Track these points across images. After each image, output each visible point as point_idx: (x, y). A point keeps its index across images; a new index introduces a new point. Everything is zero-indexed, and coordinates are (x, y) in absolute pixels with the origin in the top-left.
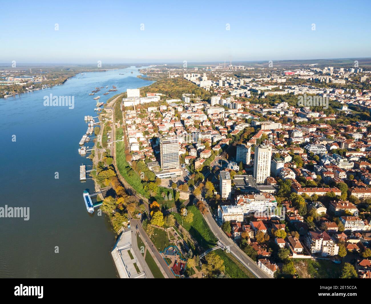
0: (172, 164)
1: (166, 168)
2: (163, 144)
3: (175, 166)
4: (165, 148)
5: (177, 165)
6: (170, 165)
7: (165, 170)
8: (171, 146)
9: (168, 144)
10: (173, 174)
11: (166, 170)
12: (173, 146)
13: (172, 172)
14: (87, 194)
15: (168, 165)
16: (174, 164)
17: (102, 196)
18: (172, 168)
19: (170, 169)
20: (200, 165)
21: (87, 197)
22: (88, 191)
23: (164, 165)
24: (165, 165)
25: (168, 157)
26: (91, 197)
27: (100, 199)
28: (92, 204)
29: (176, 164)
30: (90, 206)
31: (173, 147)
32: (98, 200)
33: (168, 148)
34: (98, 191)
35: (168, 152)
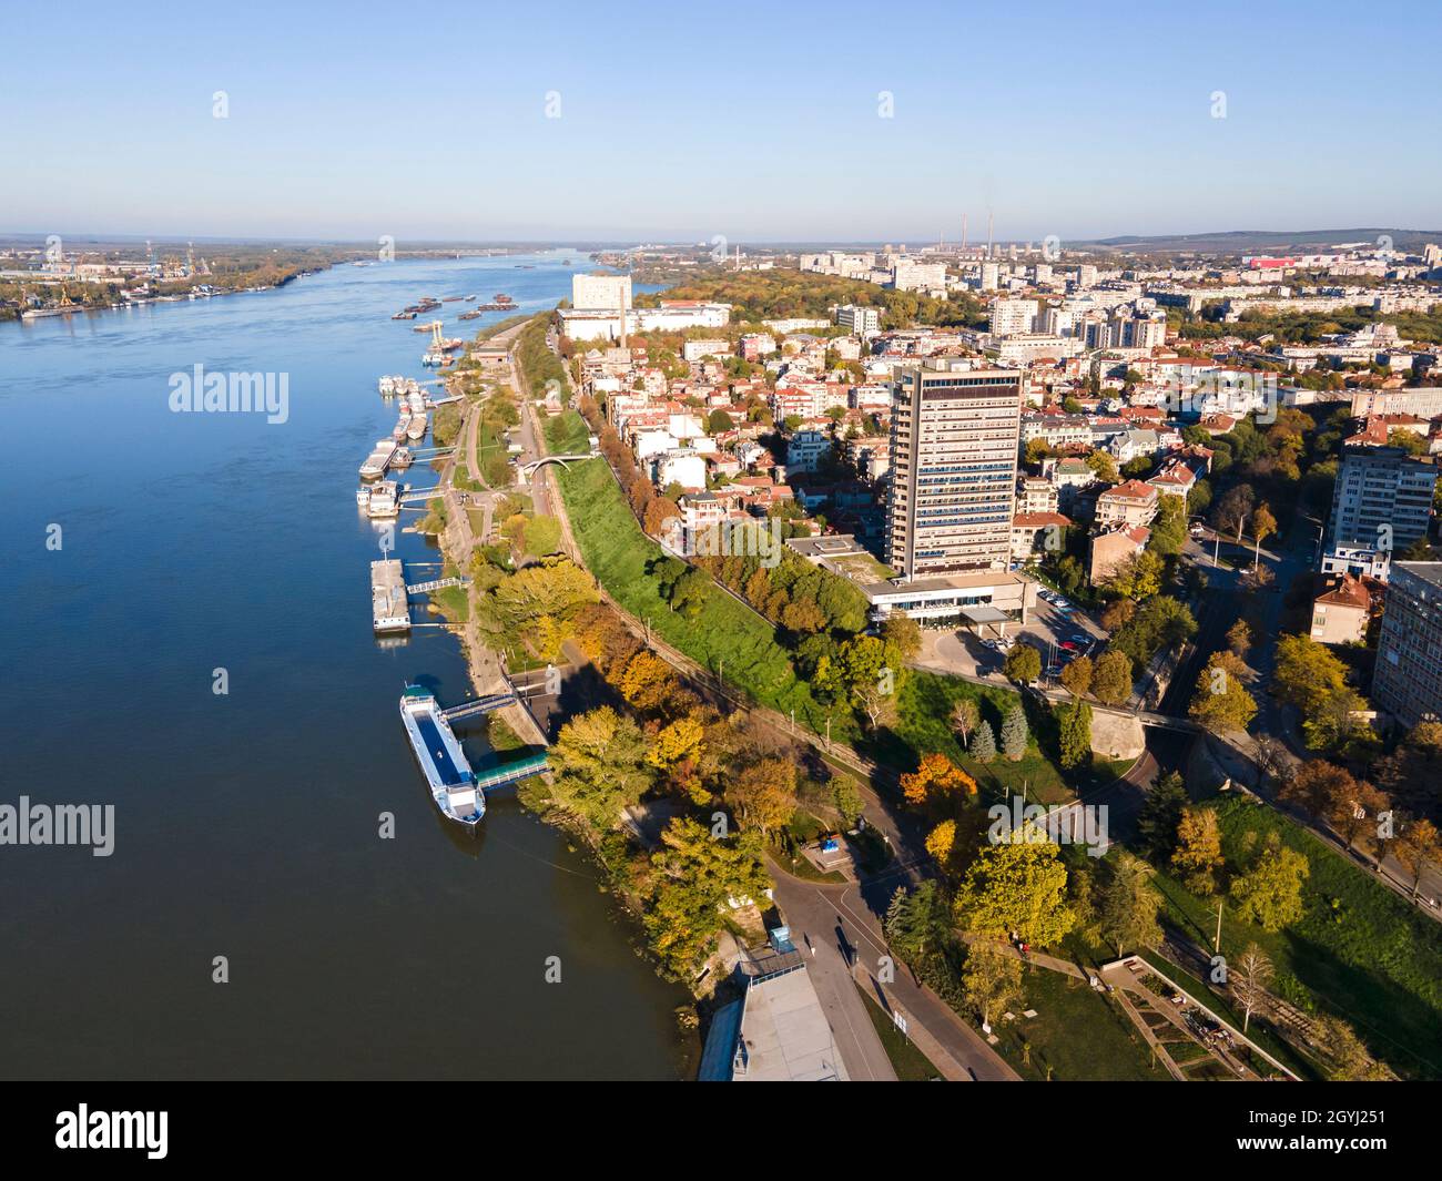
0: (965, 539)
1: (931, 562)
2: (927, 396)
3: (985, 548)
4: (933, 426)
5: (995, 547)
6: (956, 540)
7: (921, 571)
8: (971, 413)
9: (951, 403)
10: (976, 600)
11: (926, 577)
12: (985, 413)
13: (967, 586)
14: (428, 706)
15: (943, 541)
16: (976, 538)
17: (524, 715)
18: (963, 560)
19: (952, 568)
20: (1132, 556)
21: (425, 725)
22: (428, 685)
23: (917, 541)
24: (927, 542)
25: (948, 486)
26: (451, 724)
27: (516, 738)
28: (462, 765)
29: (989, 535)
30: (451, 777)
31: (983, 423)
32: (499, 745)
33: (949, 425)
34: (491, 691)
35: (947, 457)
